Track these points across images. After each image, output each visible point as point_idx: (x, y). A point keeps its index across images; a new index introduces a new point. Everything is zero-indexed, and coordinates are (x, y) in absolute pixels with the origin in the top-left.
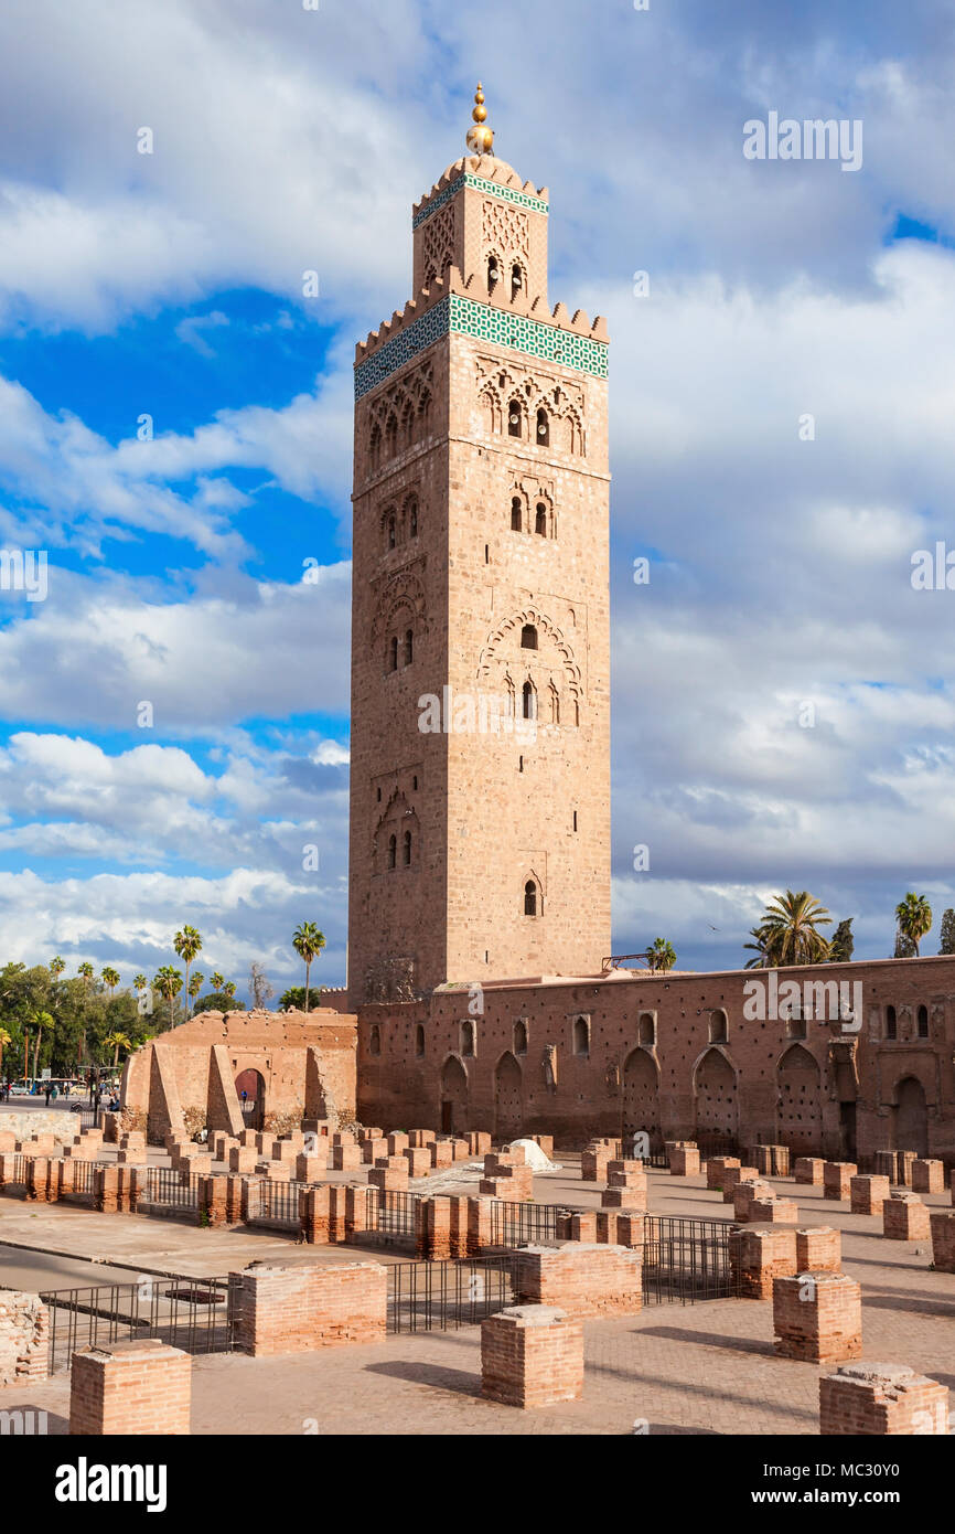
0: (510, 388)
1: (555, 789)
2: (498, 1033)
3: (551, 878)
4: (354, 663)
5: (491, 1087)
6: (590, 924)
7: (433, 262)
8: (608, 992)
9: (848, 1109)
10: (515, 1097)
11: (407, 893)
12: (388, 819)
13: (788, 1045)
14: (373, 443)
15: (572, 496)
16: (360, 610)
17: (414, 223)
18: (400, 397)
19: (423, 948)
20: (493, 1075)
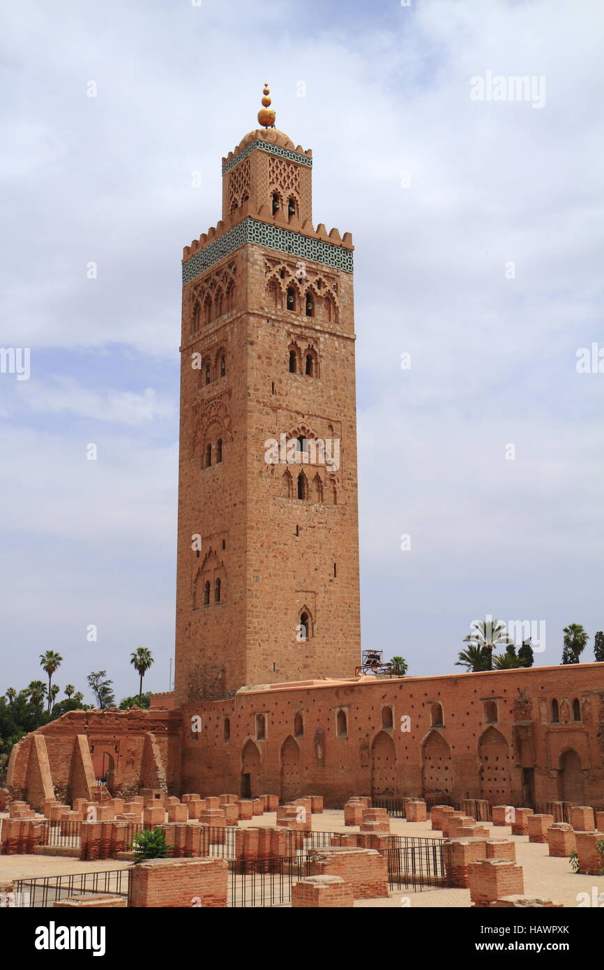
0: (289, 280)
1: (320, 548)
2: (283, 722)
3: (318, 611)
4: (180, 461)
5: (277, 762)
6: (347, 643)
7: (236, 196)
8: (360, 692)
9: (528, 774)
10: (296, 768)
11: (218, 622)
12: (205, 569)
13: (485, 727)
14: (194, 314)
15: (330, 349)
16: (185, 425)
17: (223, 170)
18: (214, 284)
19: (229, 661)
20: (279, 753)
